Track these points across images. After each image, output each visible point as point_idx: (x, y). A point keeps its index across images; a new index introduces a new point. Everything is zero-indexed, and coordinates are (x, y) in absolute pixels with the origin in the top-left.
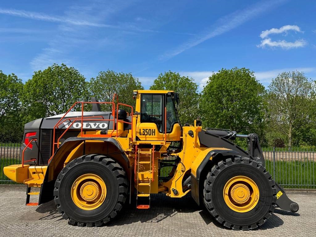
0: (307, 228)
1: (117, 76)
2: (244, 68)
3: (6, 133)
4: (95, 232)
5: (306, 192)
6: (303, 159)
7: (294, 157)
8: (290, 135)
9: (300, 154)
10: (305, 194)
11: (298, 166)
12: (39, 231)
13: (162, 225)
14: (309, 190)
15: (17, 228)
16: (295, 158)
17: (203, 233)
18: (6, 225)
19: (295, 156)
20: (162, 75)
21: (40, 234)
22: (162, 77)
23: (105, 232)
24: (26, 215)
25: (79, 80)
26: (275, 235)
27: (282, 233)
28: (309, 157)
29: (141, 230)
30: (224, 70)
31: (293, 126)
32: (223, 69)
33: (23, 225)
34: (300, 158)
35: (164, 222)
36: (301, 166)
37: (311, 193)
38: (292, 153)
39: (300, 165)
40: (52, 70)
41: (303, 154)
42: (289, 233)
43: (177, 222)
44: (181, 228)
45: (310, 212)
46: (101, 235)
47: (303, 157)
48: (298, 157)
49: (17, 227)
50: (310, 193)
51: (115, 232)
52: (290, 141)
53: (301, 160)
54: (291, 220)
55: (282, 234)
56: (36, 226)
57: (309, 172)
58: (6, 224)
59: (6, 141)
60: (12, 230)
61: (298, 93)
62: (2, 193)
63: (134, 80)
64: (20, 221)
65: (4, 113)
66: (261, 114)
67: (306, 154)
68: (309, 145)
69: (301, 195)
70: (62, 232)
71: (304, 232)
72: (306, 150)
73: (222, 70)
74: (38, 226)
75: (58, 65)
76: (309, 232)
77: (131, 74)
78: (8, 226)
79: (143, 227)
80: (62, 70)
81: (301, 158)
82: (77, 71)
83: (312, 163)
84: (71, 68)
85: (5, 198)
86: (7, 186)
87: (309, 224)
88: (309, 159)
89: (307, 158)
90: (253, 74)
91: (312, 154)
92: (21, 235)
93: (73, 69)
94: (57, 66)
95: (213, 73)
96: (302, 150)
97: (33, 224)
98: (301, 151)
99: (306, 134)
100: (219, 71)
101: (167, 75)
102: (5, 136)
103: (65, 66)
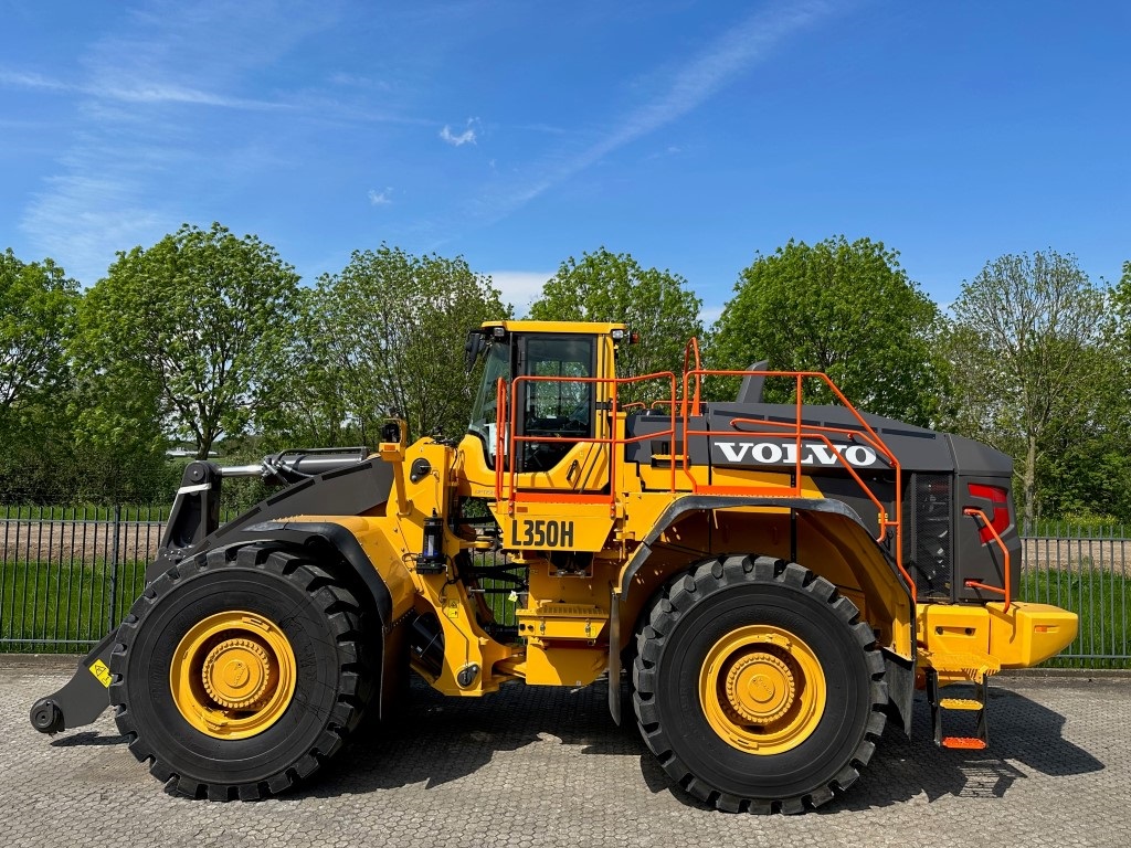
0: (1088, 808)
1: (416, 267)
2: (868, 240)
3: (14, 471)
4: (347, 822)
5: (1087, 679)
6: (1077, 565)
7: (1042, 558)
8: (1029, 479)
9: (1064, 545)
10: (1083, 686)
11: (1059, 587)
12: (146, 816)
13: (579, 797)
14: (1097, 675)
15: (71, 807)
16: (1048, 561)
17: (724, 823)
18: (30, 798)
19: (1048, 554)
20: (574, 265)
21: (152, 829)
22: (572, 269)
23: (379, 821)
24: (98, 760)
25: (277, 280)
26: (977, 831)
27: (1000, 824)
28: (1096, 557)
29: (508, 814)
30: (796, 245)
31: (1041, 446)
32: (792, 240)
33: (92, 796)
34: (1064, 559)
35: (587, 785)
36: (1069, 588)
37: (1104, 685)
38: (1037, 544)
39: (1065, 586)
40: (180, 247)
41: (1074, 547)
42: (1026, 825)
43: (633, 787)
44: (648, 805)
45: (1100, 750)
46: (366, 833)
47: (1075, 556)
48: (1059, 557)
49: (71, 803)
50: (1102, 684)
51: (415, 823)
52: (1030, 498)
53: (1069, 566)
54: (1035, 780)
55: (1000, 829)
56: (137, 800)
57: (1097, 610)
58: (31, 794)
59: (15, 498)
60: (54, 813)
61: (1057, 329)
62: (10, 682)
63: (474, 283)
64: (80, 782)
65: (12, 400)
66: (927, 404)
67: (1085, 546)
68: (1095, 511)
69: (1070, 692)
70: (229, 822)
71: (1077, 822)
72: (1084, 530)
73: (790, 247)
74: (142, 801)
75: (197, 230)
76: (1095, 821)
77: (461, 258)
78: (36, 801)
79: (515, 804)
80: (214, 247)
81: (1070, 561)
82: (272, 248)
83: (1106, 576)
84: (249, 237)
85: (22, 701)
86: (27, 659)
87: (1096, 793)
88: (1097, 565)
89: (1090, 560)
90: (897, 257)
91: (1107, 545)
92: (85, 831)
93: (257, 242)
94: (195, 232)
95: (757, 256)
96: (1074, 530)
97: (124, 793)
98: (1069, 533)
99: (1090, 474)
100: (779, 250)
101: (591, 264)
102: (12, 481)
103: (226, 230)
